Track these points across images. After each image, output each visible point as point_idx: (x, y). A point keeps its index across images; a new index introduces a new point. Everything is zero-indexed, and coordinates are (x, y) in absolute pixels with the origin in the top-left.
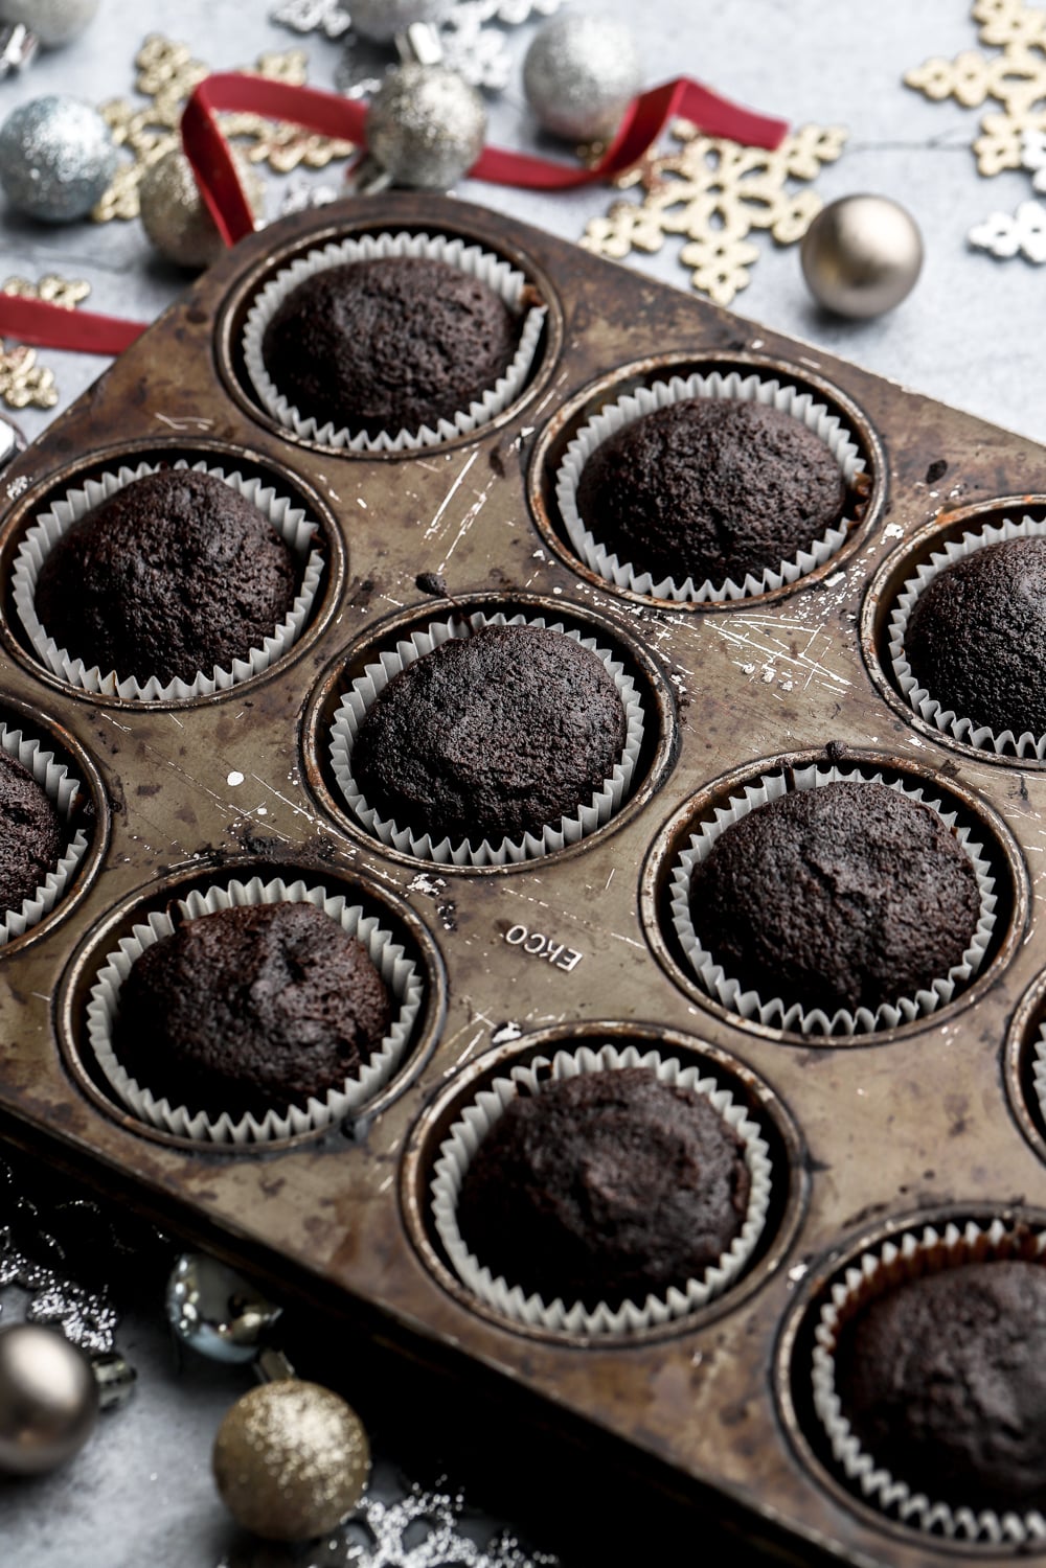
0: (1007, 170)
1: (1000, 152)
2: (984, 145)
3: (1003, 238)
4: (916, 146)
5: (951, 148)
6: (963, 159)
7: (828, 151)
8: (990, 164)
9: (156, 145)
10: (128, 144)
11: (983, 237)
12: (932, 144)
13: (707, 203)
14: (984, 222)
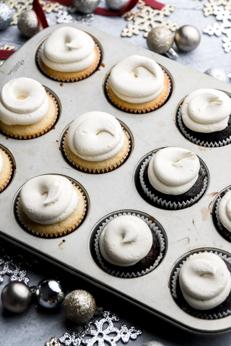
0: (210, 15)
1: (209, 11)
2: (205, 10)
3: (210, 31)
4: (191, 9)
5: (198, 10)
6: (201, 12)
7: (172, 9)
8: (207, 14)
9: (21, 8)
10: (14, 8)
11: (206, 31)
12: (194, 9)
13: (148, 23)
14: (206, 27)
